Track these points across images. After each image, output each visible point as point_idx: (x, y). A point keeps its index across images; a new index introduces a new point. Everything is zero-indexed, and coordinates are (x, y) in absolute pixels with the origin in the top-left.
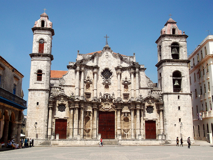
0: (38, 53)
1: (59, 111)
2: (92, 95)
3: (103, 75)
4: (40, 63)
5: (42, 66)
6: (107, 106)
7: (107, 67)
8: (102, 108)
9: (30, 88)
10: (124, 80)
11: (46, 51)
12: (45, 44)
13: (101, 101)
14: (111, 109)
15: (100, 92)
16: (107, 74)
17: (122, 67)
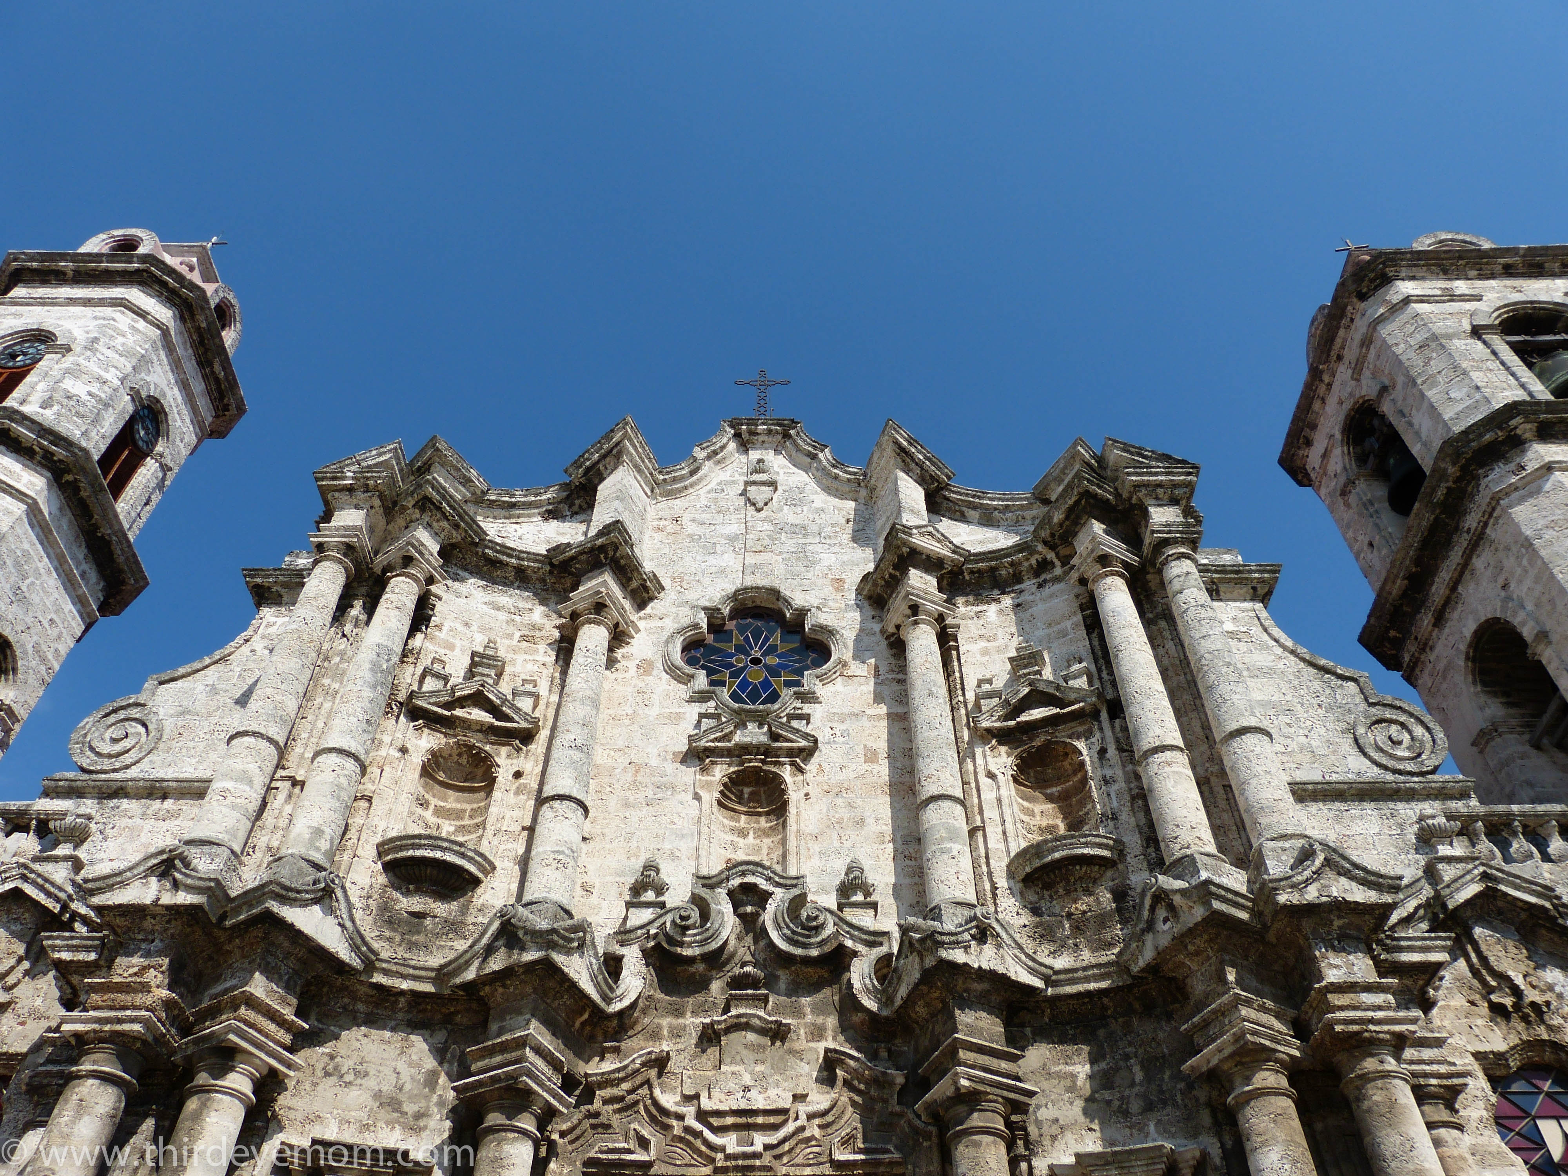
2: (494, 890)
3: (707, 669)
6: (742, 1079)
7: (759, 582)
8: (662, 1118)
12: (45, 363)
16: (756, 661)
17: (956, 549)
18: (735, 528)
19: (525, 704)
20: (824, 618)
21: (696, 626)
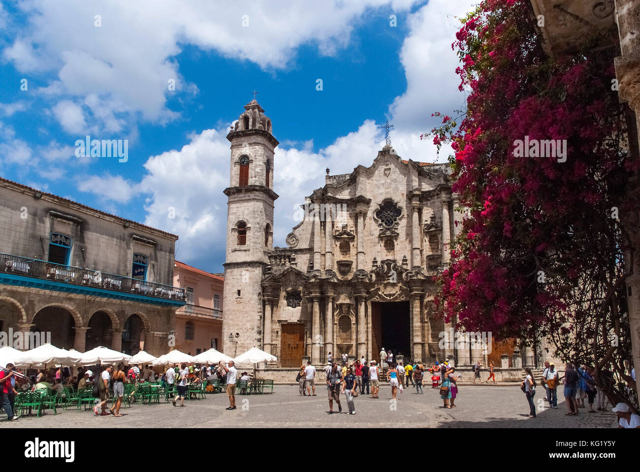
0: (238, 185)
1: (288, 305)
2: (354, 266)
3: (381, 218)
4: (241, 207)
5: (246, 212)
6: (390, 290)
7: (388, 196)
8: (380, 296)
9: (228, 262)
10: (429, 222)
11: (252, 181)
12: (250, 165)
13: (374, 278)
14: (400, 295)
15: (373, 258)
16: (389, 214)
17: (422, 192)
18: (383, 181)
19: (352, 233)
20: (399, 205)
21: (378, 209)
